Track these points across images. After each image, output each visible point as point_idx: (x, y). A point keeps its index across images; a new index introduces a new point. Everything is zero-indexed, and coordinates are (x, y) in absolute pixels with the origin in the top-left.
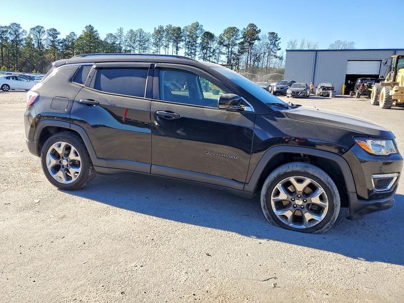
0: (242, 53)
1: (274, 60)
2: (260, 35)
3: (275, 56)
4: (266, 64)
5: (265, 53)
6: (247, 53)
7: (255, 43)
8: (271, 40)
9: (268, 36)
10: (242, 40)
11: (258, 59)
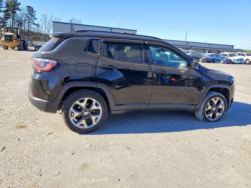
0: (8, 18)
1: (33, 26)
2: (20, 7)
3: (33, 23)
4: (27, 28)
5: (25, 20)
6: (11, 19)
7: (17, 12)
8: (29, 12)
9: (26, 8)
10: (6, 9)
11: (21, 24)
